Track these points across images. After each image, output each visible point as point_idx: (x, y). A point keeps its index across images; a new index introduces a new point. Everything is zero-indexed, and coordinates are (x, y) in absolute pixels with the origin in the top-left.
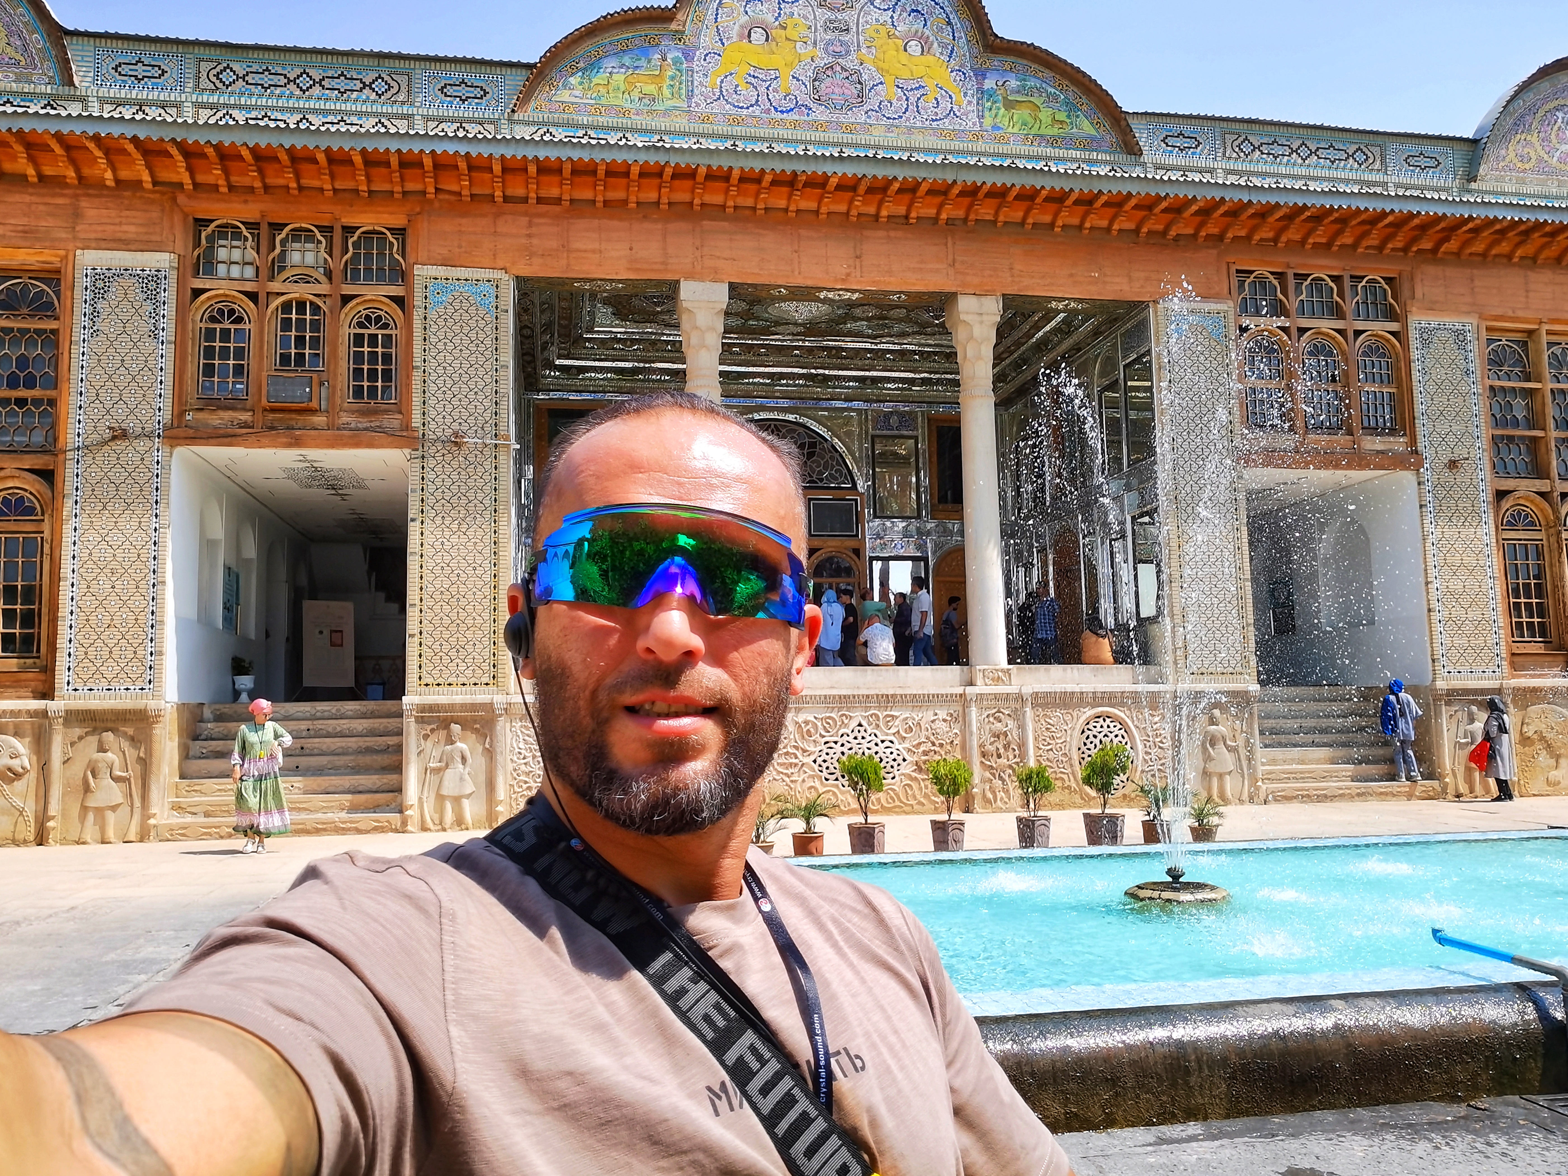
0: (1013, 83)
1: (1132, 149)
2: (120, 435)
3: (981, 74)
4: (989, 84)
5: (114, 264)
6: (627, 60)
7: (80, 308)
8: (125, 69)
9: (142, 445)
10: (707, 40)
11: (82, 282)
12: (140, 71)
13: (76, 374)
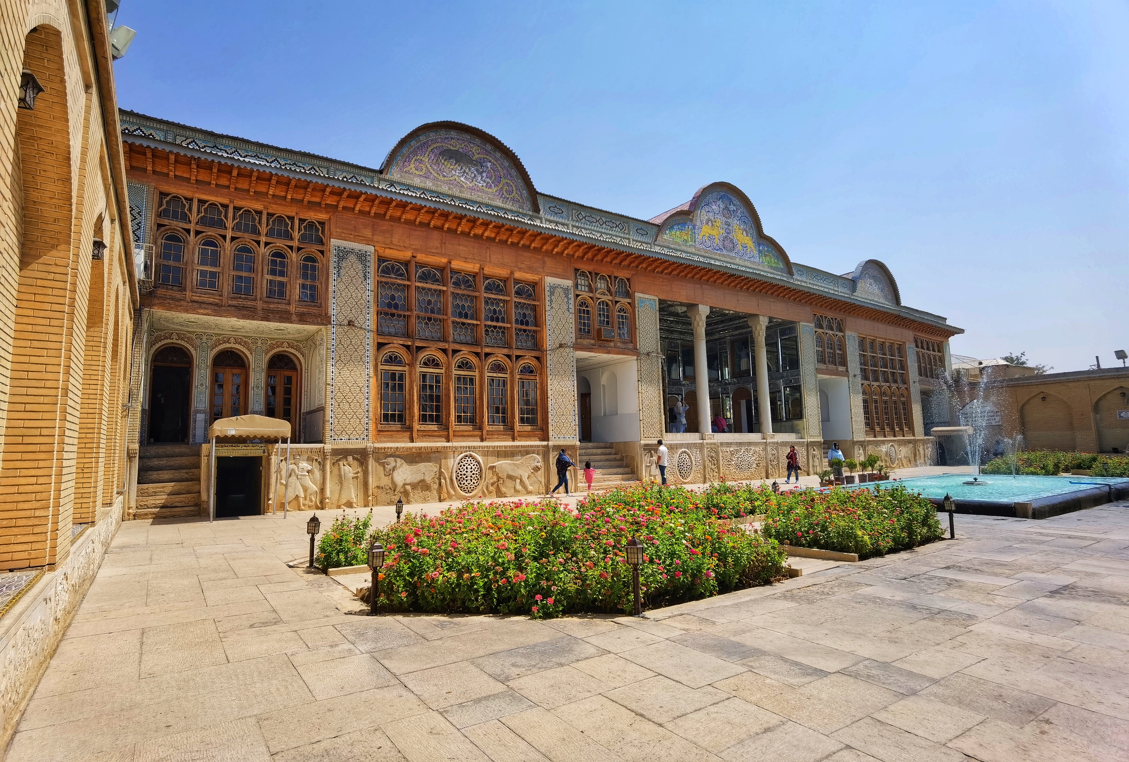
0: (766, 249)
1: (791, 273)
2: (561, 346)
3: (759, 245)
4: (761, 248)
5: (556, 283)
6: (679, 227)
7: (548, 298)
8: (552, 209)
9: (567, 350)
10: (698, 223)
11: (547, 289)
12: (556, 210)
13: (548, 323)
